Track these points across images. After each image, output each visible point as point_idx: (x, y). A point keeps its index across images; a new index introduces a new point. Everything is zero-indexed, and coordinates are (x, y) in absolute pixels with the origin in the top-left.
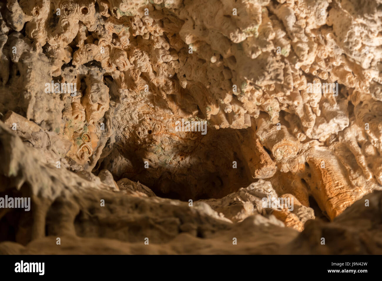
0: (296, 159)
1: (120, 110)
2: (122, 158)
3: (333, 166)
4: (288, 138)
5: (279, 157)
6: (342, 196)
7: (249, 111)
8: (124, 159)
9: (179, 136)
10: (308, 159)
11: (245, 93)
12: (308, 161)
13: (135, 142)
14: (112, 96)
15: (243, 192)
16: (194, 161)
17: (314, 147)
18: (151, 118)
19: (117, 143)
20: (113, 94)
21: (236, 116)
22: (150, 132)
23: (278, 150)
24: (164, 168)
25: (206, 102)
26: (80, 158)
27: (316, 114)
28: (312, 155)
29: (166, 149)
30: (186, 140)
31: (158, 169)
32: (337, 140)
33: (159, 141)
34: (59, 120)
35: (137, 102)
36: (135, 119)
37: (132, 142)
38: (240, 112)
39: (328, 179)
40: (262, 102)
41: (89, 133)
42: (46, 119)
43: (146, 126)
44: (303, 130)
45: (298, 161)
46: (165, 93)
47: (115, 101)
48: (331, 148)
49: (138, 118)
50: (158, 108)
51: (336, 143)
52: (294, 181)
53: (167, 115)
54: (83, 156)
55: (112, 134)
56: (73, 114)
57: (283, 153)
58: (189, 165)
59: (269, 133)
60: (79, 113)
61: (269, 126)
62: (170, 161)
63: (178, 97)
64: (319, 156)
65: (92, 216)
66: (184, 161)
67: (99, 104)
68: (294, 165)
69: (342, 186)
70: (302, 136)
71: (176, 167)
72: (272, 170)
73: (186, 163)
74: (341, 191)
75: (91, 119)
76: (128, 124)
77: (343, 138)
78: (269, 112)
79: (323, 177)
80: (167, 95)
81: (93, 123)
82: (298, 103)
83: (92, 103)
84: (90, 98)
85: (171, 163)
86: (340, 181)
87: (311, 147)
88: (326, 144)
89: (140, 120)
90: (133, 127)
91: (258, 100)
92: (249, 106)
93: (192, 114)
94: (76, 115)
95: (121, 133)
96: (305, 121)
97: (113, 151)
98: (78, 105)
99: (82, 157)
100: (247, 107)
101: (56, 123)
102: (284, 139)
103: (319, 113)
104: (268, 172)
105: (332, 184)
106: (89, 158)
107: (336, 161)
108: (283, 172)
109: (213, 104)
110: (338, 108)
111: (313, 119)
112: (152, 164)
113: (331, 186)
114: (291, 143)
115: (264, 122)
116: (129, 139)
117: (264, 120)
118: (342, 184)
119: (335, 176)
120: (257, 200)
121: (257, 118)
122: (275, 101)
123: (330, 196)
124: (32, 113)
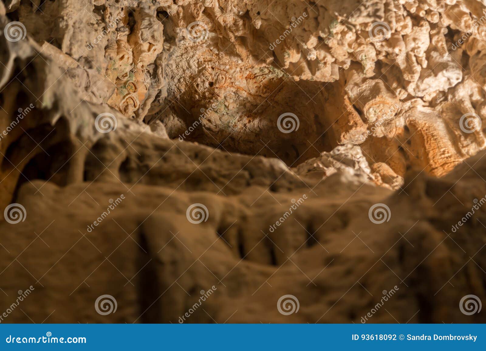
0: (393, 122)
1: (176, 55)
2: (174, 118)
3: (440, 130)
4: (384, 95)
5: (372, 118)
6: (448, 166)
7: (337, 58)
8: (176, 119)
9: (248, 91)
10: (408, 121)
11: (334, 35)
12: (407, 123)
13: (191, 97)
14: (166, 37)
15: (325, 157)
16: (264, 125)
17: (416, 107)
18: (214, 67)
19: (169, 99)
20: (168, 35)
21: (320, 65)
22: (211, 84)
23: (371, 110)
24: (226, 132)
25: (285, 46)
26: (123, 111)
27: (421, 65)
28: (414, 116)
29: (231, 107)
30: (255, 96)
31: (218, 132)
32: (446, 99)
33: (222, 96)
34: (101, 58)
35: (197, 46)
36: (193, 67)
37: (188, 97)
38: (327, 60)
39: (433, 145)
40: (354, 49)
41: (135, 81)
42: (85, 55)
43: (207, 77)
44: (404, 85)
45: (396, 123)
46: (234, 34)
47: (170, 43)
48: (438, 110)
49: (197, 66)
50: (223, 54)
51: (445, 103)
52: (389, 148)
53: (233, 63)
54: (127, 109)
55: (163, 86)
56: (118, 53)
57: (378, 114)
58: (258, 130)
59: (361, 88)
60: (125, 53)
61: (361, 79)
62: (233, 124)
63: (250, 40)
64: (423, 118)
65: (141, 164)
66: (252, 123)
67: (150, 43)
68: (390, 128)
69: (450, 154)
70: (402, 93)
71: (242, 131)
72: (363, 134)
73: (254, 126)
74: (448, 160)
75: (140, 61)
76: (184, 73)
77: (454, 96)
78: (362, 62)
79: (426, 143)
80: (236, 37)
81: (143, 66)
82: (400, 50)
83: (142, 42)
84: (139, 35)
85: (235, 125)
86: (447, 148)
87: (413, 107)
88: (432, 104)
89: (200, 68)
90: (190, 77)
91: (350, 45)
92: (338, 52)
93: (265, 61)
94: (121, 55)
95: (175, 85)
96: (407, 73)
97: (164, 108)
98: (124, 43)
99: (125, 110)
100: (335, 54)
101: (97, 61)
102: (380, 95)
103: (425, 64)
104: (357, 136)
105: (437, 151)
106: (134, 112)
107: (443, 125)
108: (376, 136)
109: (294, 49)
110: (450, 59)
111: (417, 71)
112: (211, 125)
113: (436, 154)
114: (388, 102)
115: (356, 74)
116: (184, 94)
117: (355, 72)
118: (450, 152)
119: (441, 142)
120: (343, 167)
121: (346, 69)
122: (371, 48)
123: (434, 166)
124: (69, 46)
